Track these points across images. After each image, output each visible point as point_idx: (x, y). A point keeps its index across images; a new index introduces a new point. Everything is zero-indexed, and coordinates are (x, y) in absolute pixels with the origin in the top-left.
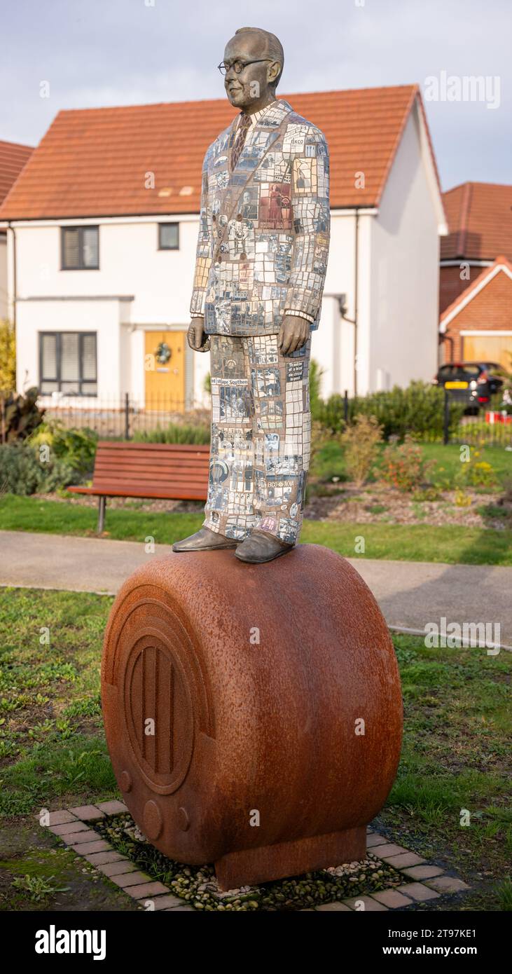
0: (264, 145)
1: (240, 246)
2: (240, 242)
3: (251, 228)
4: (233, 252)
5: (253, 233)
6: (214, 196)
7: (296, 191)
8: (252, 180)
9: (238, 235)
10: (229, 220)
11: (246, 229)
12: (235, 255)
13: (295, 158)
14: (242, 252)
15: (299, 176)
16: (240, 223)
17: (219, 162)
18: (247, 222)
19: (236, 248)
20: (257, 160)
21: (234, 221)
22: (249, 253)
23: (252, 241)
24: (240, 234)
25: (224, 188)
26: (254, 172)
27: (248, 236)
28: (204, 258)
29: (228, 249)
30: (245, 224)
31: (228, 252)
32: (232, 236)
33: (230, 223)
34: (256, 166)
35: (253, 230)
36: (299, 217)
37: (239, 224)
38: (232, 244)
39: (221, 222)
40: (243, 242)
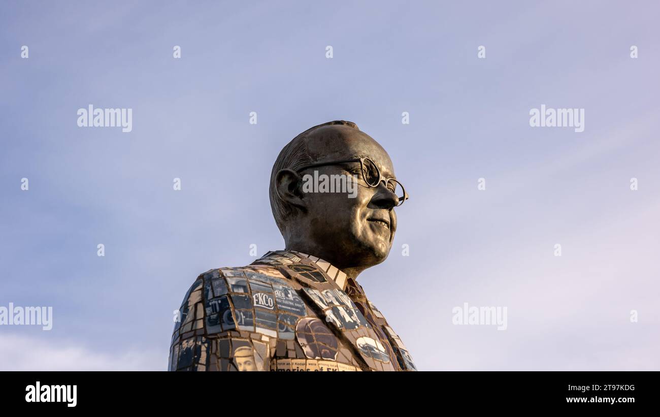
17: (370, 348)
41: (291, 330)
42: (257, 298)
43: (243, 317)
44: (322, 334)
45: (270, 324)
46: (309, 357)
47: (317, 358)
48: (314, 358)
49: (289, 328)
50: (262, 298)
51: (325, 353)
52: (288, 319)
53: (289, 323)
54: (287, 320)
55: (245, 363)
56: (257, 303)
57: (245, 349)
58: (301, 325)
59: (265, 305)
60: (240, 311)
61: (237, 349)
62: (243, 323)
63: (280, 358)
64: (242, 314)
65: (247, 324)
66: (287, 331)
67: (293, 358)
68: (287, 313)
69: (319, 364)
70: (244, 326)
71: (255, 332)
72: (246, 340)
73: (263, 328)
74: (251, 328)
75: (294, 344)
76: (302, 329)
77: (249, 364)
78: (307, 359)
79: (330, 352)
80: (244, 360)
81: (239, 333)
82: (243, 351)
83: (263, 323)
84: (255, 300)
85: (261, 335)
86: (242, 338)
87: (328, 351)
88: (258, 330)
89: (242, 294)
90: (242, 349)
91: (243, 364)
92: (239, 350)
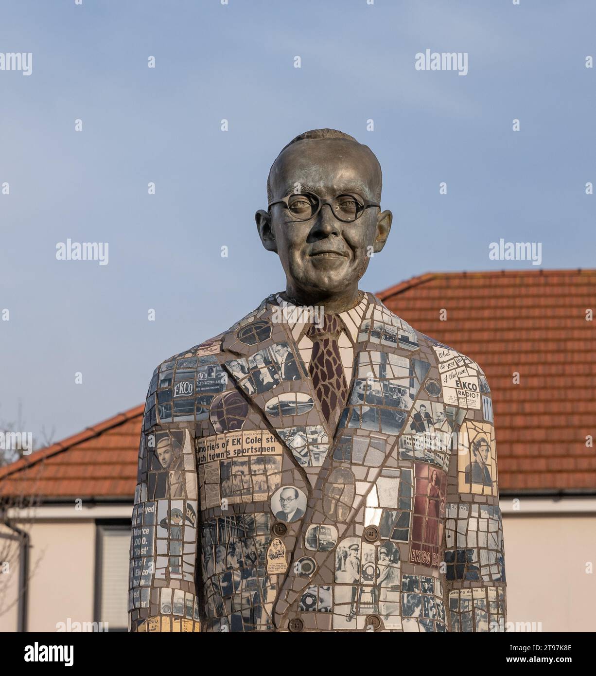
0: (406, 383)
1: (367, 597)
2: (368, 589)
3: (395, 561)
4: (346, 610)
5: (397, 573)
6: (275, 480)
7: (463, 487)
8: (394, 454)
9: (364, 572)
10: (340, 539)
11: (384, 561)
12: (350, 618)
13: (465, 420)
14: (371, 611)
15: (473, 459)
16: (372, 547)
17: (283, 405)
18: (387, 545)
19: (355, 601)
20: (401, 412)
21: (358, 541)
22: (388, 615)
23: (394, 589)
24: (370, 571)
25: (315, 464)
26: (398, 437)
27: (388, 577)
28: (177, 618)
29: (328, 603)
30: (383, 550)
31: (332, 612)
32: (347, 574)
33: (345, 544)
34: (401, 425)
35: (398, 565)
36: (471, 544)
37: (368, 549)
38: (344, 593)
39: (314, 540)
40: (376, 588)
41: (206, 410)
42: (178, 388)
43: (164, 410)
44: (235, 405)
45: (188, 410)
46: (218, 433)
47: (225, 432)
48: (222, 432)
49: (205, 409)
50: (183, 387)
51: (232, 425)
52: (205, 400)
53: (205, 403)
54: (203, 402)
55: (165, 452)
56: (177, 393)
57: (165, 440)
58: (216, 403)
59: (185, 393)
60: (162, 406)
61: (159, 441)
62: (164, 417)
63: (199, 438)
64: (163, 408)
65: (166, 417)
66: (203, 412)
67: (207, 436)
68: (204, 394)
69: (226, 437)
70: (165, 419)
71: (173, 422)
72: (166, 431)
73: (181, 416)
74: (169, 420)
75: (208, 423)
76: (215, 407)
77: (168, 452)
78: (217, 434)
79: (237, 423)
80: (164, 449)
81: (161, 426)
82: (164, 442)
83: (180, 411)
84: (176, 391)
85: (179, 423)
86: (164, 430)
87: (236, 422)
88: (176, 419)
89: (166, 388)
90: (162, 441)
91: (162, 454)
92: (160, 442)
